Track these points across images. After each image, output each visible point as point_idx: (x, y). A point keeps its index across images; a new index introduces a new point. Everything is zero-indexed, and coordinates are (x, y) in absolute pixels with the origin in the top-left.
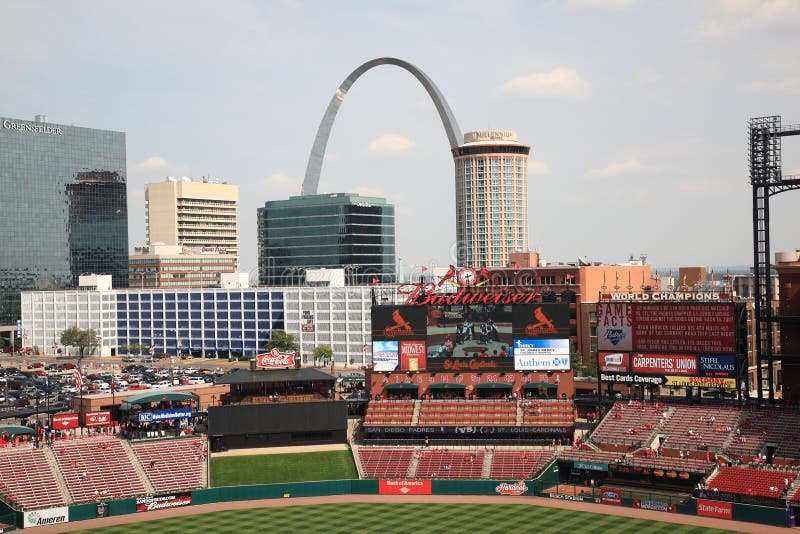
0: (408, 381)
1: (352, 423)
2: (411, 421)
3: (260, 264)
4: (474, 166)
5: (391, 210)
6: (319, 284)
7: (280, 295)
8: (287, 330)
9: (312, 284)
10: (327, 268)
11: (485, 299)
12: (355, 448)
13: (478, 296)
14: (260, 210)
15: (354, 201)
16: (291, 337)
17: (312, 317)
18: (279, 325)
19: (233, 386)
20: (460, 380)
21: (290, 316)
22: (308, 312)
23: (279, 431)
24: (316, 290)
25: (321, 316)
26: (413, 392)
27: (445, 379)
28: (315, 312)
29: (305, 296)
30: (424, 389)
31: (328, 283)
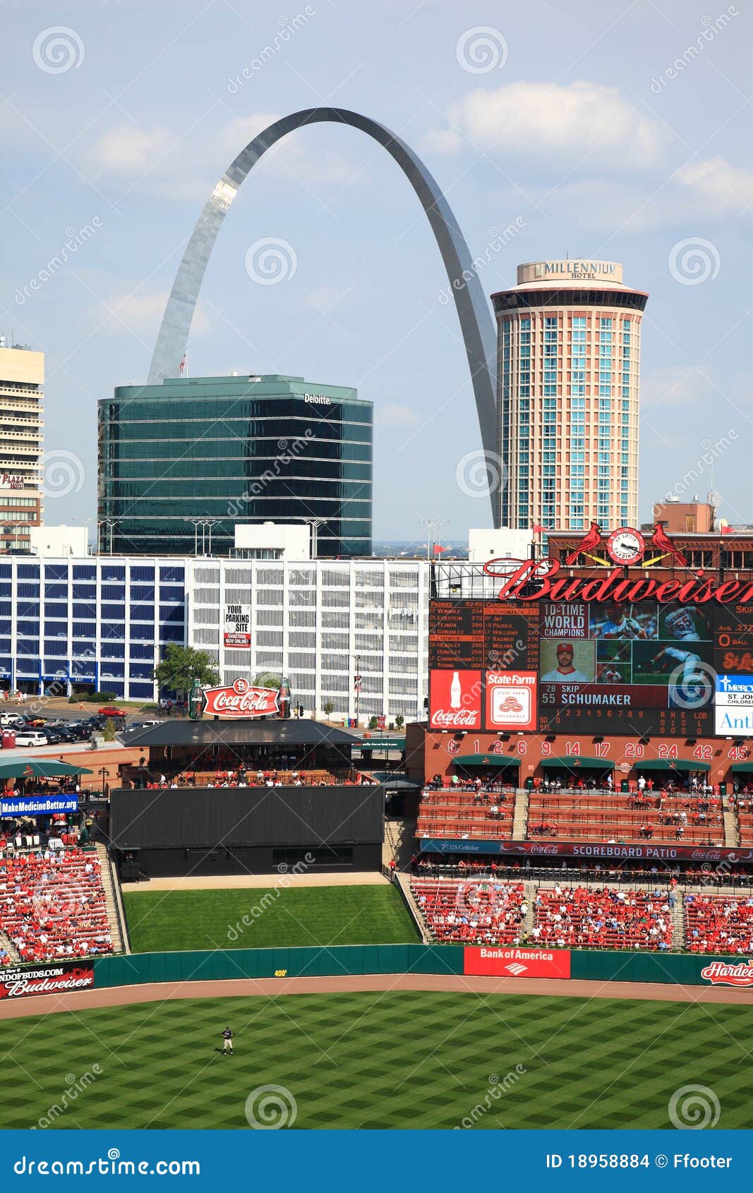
0: (501, 750)
1: (393, 830)
2: (512, 830)
3: (102, 510)
4: (539, 329)
5: (365, 412)
6: (260, 553)
7: (179, 574)
8: (193, 643)
9: (245, 553)
10: (277, 522)
11: (660, 592)
12: (405, 879)
13: (645, 587)
14: (102, 403)
15: (298, 392)
16: (204, 657)
17: (245, 618)
18: (175, 633)
19: (153, 750)
20: (602, 751)
21: (202, 615)
22: (239, 609)
23: (249, 843)
24: (254, 565)
25: (263, 617)
26: (508, 774)
27: (573, 748)
28: (251, 609)
29: (232, 576)
30: (532, 768)
31: (278, 552)
